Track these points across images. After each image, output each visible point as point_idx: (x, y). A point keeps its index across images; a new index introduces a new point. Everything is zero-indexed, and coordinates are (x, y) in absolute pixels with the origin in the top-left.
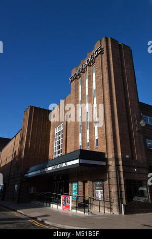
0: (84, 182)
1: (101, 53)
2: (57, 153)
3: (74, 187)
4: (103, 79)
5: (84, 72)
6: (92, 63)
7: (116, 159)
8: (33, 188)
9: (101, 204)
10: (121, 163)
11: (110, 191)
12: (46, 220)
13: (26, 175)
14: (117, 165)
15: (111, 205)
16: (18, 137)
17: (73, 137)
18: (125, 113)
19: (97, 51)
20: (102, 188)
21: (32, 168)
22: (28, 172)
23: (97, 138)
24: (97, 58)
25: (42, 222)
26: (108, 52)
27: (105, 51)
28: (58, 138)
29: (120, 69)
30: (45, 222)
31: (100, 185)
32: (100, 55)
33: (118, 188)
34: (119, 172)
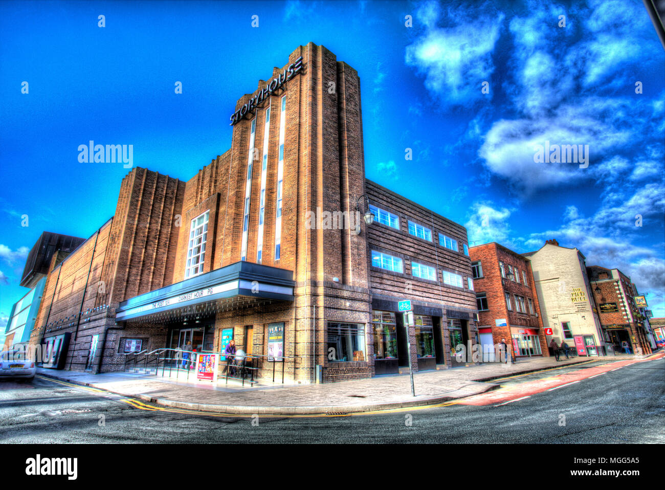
0: (247, 328)
1: (301, 72)
2: (192, 270)
3: (224, 337)
4: (300, 125)
5: (263, 108)
6: (280, 91)
7: (314, 284)
8: (134, 343)
9: (278, 367)
10: (321, 290)
11: (296, 343)
12: (162, 397)
13: (119, 315)
14: (314, 295)
15: (296, 368)
16: (105, 233)
17: (230, 238)
18: (338, 197)
19: (293, 67)
20: (281, 337)
21: (133, 301)
22: (124, 308)
23: (278, 241)
24: (293, 81)
25: (153, 401)
26: (314, 73)
27: (309, 70)
28: (196, 241)
29: (335, 110)
30: (160, 401)
31: (278, 333)
32: (298, 77)
33: (312, 336)
34: (317, 307)
